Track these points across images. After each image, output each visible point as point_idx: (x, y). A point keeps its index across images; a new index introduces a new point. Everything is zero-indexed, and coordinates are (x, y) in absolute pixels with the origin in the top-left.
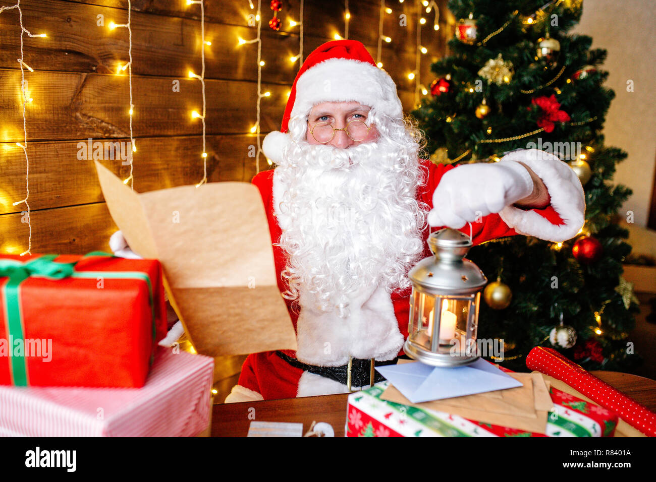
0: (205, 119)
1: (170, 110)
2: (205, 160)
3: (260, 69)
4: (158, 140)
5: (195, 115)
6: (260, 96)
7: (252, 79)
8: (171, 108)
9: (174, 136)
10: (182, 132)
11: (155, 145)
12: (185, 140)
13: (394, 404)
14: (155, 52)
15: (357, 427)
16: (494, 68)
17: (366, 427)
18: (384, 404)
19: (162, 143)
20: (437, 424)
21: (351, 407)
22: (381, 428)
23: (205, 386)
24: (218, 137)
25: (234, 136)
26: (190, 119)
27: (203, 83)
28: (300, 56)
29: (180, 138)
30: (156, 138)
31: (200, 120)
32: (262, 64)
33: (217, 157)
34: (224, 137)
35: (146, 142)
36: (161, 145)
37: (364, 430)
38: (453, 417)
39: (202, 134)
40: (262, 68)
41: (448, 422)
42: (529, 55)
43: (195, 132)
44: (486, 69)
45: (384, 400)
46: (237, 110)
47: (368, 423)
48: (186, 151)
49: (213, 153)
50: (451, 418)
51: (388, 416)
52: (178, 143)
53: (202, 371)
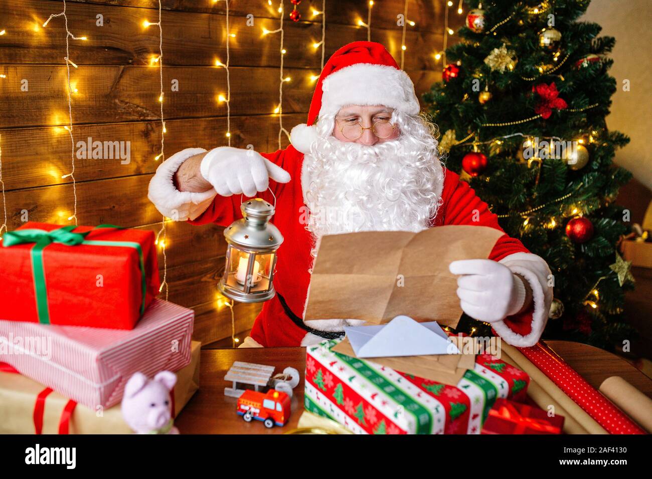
0: (229, 102)
1: (198, 95)
2: (229, 138)
3: (282, 56)
4: (188, 121)
5: (221, 99)
6: (283, 80)
7: (276, 65)
8: (200, 93)
9: (202, 117)
10: (210, 114)
11: (185, 126)
12: (212, 120)
13: (340, 355)
14: (185, 45)
15: (312, 371)
16: (498, 56)
17: (318, 372)
18: (333, 355)
19: (191, 124)
20: (369, 373)
21: (309, 356)
22: (328, 373)
23: (186, 331)
24: (244, 118)
25: (257, 117)
26: (217, 103)
27: (228, 71)
28: (323, 42)
29: (207, 119)
30: (187, 120)
31: (225, 104)
32: (284, 52)
33: (242, 135)
34: (248, 117)
35: (177, 123)
36: (190, 126)
37: (317, 375)
38: (385, 368)
39: (227, 116)
40: (284, 55)
41: (380, 372)
42: (531, 44)
43: (221, 114)
44: (491, 57)
45: (333, 352)
46: (261, 93)
47: (319, 369)
48: (213, 131)
49: (238, 132)
50: (383, 369)
51: (332, 364)
52: (206, 123)
53: (183, 319)
